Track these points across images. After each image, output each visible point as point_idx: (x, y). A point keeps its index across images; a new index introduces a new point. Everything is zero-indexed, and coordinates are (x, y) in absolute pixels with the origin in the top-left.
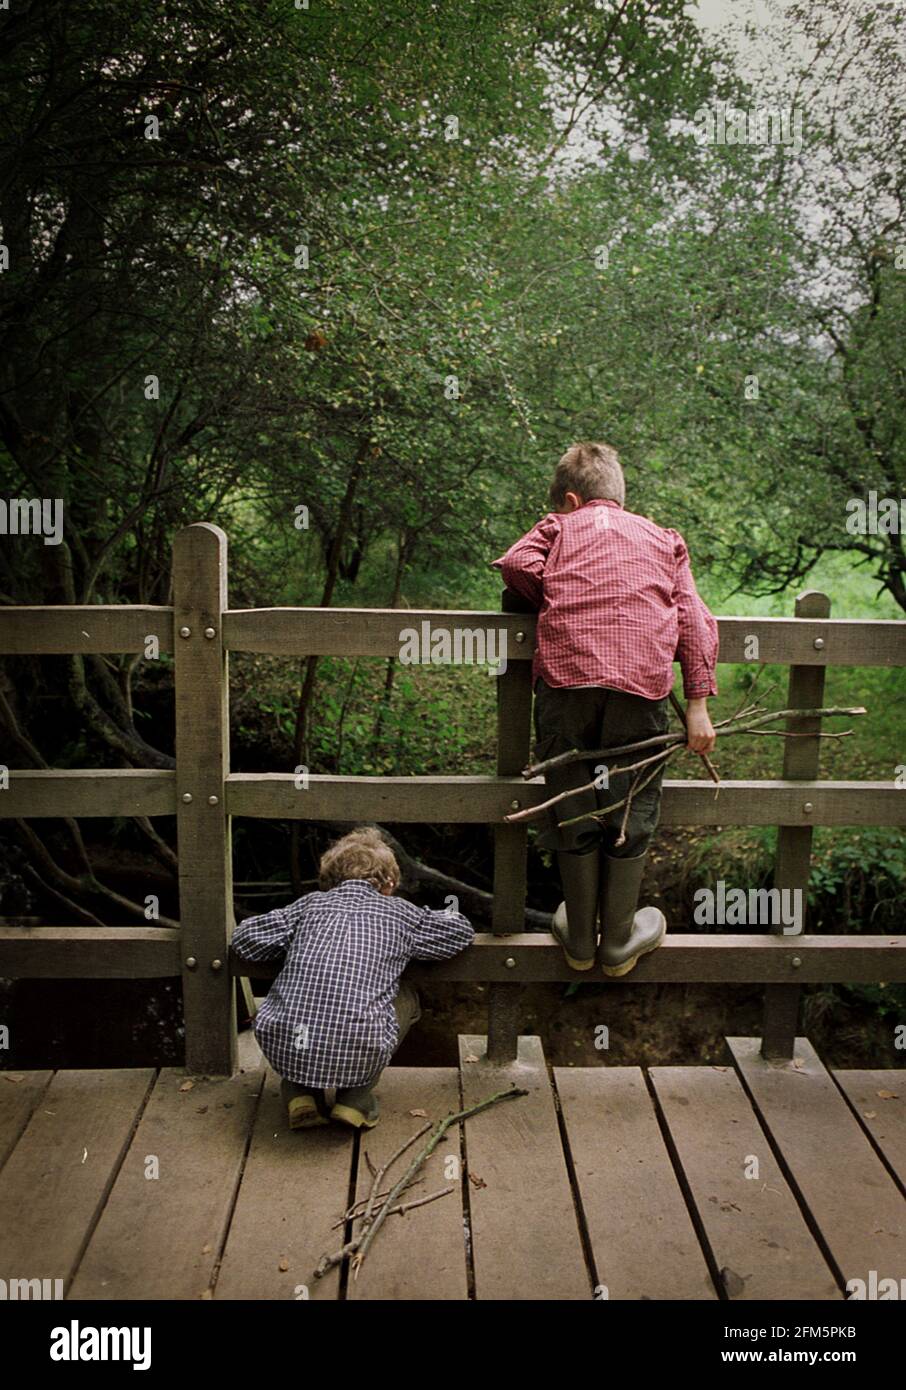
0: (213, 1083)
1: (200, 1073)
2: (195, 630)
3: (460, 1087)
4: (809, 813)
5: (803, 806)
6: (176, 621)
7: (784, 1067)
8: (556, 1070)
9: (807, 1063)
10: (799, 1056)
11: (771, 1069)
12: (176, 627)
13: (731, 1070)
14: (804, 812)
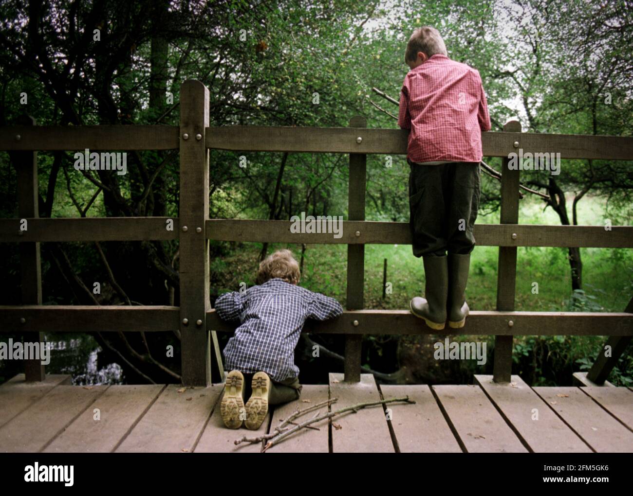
0: (196, 390)
1: (190, 384)
2: (191, 136)
3: (329, 392)
4: (514, 240)
5: (512, 236)
6: (181, 131)
7: (506, 385)
8: (382, 386)
9: (519, 384)
10: (514, 381)
11: (499, 386)
12: (181, 134)
13: (477, 387)
14: (512, 239)
